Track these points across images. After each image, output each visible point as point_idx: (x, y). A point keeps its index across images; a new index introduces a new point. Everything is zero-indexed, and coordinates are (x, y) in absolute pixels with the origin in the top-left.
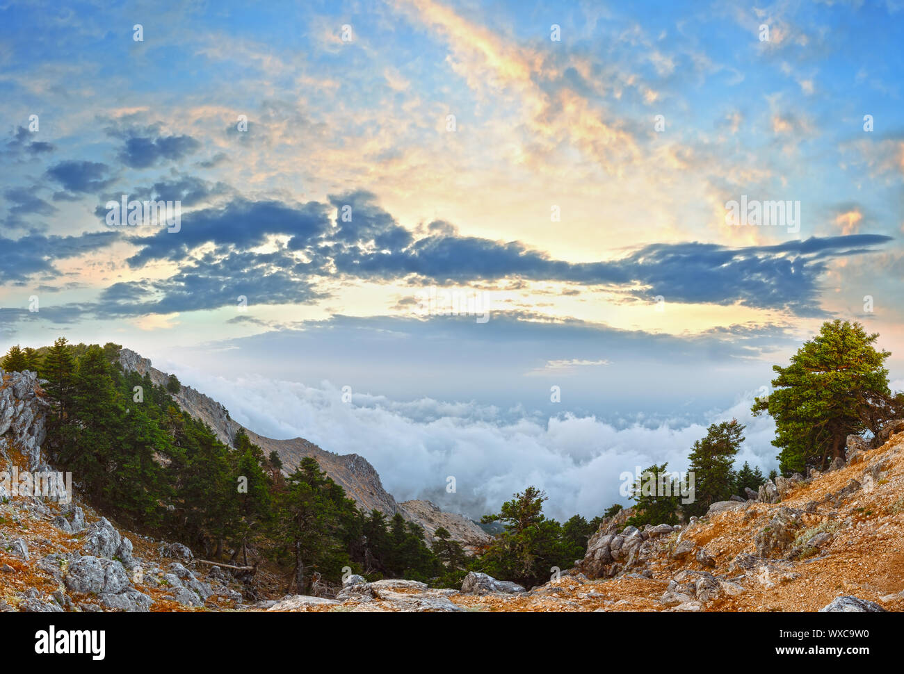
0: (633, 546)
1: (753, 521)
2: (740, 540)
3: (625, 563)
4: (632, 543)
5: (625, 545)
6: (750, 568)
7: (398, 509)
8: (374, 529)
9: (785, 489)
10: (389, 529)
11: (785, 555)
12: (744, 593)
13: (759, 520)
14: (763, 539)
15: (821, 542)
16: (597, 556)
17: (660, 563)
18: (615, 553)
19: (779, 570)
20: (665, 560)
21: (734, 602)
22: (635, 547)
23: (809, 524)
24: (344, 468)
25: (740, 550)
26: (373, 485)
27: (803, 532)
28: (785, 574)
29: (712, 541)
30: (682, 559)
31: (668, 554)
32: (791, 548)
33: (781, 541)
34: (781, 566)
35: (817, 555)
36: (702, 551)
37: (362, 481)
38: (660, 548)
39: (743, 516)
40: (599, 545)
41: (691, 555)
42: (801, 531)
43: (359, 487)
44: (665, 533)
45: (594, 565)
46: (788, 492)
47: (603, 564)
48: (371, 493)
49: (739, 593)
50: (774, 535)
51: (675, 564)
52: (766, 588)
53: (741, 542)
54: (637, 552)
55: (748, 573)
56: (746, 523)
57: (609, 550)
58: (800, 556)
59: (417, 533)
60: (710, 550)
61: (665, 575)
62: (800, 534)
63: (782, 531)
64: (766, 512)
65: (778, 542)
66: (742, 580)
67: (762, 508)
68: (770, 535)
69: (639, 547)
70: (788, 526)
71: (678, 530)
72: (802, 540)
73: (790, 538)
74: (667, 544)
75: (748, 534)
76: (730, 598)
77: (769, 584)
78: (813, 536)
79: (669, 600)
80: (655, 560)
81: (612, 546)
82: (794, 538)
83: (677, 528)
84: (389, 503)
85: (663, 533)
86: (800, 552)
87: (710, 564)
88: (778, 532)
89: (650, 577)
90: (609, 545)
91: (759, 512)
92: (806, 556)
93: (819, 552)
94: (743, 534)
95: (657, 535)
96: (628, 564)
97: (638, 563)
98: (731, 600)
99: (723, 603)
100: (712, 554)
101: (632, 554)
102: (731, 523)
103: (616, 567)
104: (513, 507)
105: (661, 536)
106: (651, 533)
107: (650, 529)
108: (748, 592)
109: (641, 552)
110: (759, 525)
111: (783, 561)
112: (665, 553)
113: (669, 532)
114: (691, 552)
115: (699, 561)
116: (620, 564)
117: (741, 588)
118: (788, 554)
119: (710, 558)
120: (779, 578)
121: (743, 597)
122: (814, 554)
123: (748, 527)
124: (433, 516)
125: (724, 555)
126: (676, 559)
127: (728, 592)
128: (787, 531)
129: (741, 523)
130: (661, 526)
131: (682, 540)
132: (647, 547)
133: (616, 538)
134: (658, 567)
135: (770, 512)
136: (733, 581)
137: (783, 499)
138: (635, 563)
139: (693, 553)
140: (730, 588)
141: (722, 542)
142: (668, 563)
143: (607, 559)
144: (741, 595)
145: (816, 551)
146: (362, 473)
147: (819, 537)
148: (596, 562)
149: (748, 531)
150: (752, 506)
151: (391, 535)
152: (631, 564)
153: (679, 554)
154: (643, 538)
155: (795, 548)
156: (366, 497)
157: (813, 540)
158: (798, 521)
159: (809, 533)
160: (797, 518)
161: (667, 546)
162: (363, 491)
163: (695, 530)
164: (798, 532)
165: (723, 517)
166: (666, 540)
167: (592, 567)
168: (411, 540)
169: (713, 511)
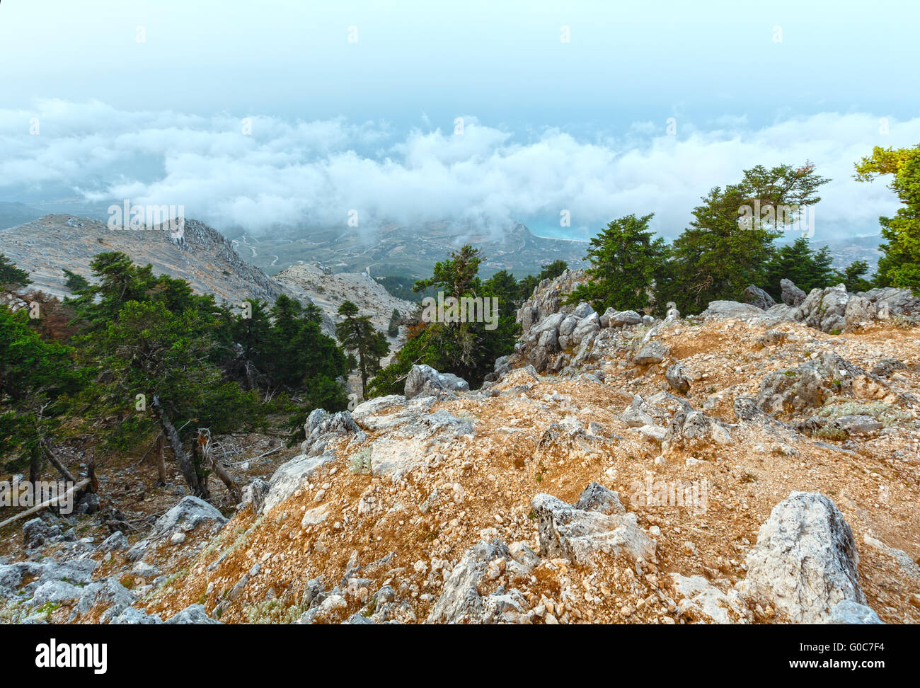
0: (587, 333)
1: (772, 348)
2: (738, 369)
3: (574, 355)
4: (586, 329)
5: (577, 330)
6: (747, 419)
7: (273, 286)
8: (253, 329)
9: (861, 317)
10: (272, 320)
11: (795, 419)
12: (729, 445)
13: (784, 350)
14: (776, 383)
15: (857, 429)
16: (542, 341)
17: (617, 364)
18: (563, 339)
19: (778, 435)
20: (623, 362)
21: (716, 449)
22: (590, 336)
23: (859, 394)
24: (164, 245)
25: (732, 382)
26: (226, 260)
27: (842, 402)
28: (782, 444)
29: (696, 356)
30: (645, 364)
31: (628, 354)
32: (810, 414)
33: (801, 397)
34: (784, 433)
35: (840, 443)
36: (678, 367)
37: (204, 258)
38: (620, 343)
39: (760, 335)
40: (546, 326)
41: (660, 367)
42: (840, 398)
43: (201, 268)
44: (631, 323)
45: (537, 353)
46: (862, 324)
47: (548, 353)
48: (225, 273)
49: (725, 442)
50: (796, 385)
51: (635, 370)
52: (754, 450)
53: (738, 373)
54: (591, 344)
55: (742, 424)
56: (761, 345)
57: (557, 334)
58: (815, 432)
59: (311, 316)
60: (688, 368)
61: (619, 382)
62: (835, 401)
63: (811, 386)
64: (803, 342)
65: (797, 397)
66: (734, 429)
67: (800, 333)
68: (790, 383)
69: (594, 336)
70: (825, 384)
71: (648, 324)
72: (832, 411)
73: (817, 399)
74: (630, 339)
75: (754, 364)
76: (714, 443)
77: (760, 447)
78: (852, 414)
79: (633, 418)
80: (611, 358)
81: (561, 330)
82: (823, 402)
83: (648, 320)
84: (257, 280)
85: (628, 324)
86: (819, 427)
87: (682, 388)
88: (805, 385)
89: (602, 380)
90: (557, 327)
91: (791, 338)
92: (824, 437)
93: (844, 440)
94: (747, 361)
95: (620, 325)
96: (578, 357)
97: (590, 359)
98: (714, 446)
99: (705, 446)
100: (690, 375)
101: (584, 345)
102: (735, 339)
103: (562, 359)
104: (447, 268)
105: (624, 327)
106: (613, 320)
107: (612, 315)
108: (734, 444)
109: (597, 344)
110: (781, 358)
111: (789, 428)
112: (625, 351)
113: (636, 323)
114: (660, 362)
115: (668, 379)
116: (567, 356)
117: (729, 438)
118: (799, 420)
119: (686, 381)
120: (774, 445)
121: (727, 448)
122: (836, 439)
123: (760, 354)
124: (323, 282)
125: (705, 382)
126: (637, 363)
127: (715, 436)
128: (819, 388)
129: (751, 344)
130: (628, 314)
131: (650, 340)
132: (605, 338)
133: (567, 320)
134: (613, 370)
135: (809, 345)
136: (723, 426)
137: (847, 332)
138: (587, 357)
139: (663, 365)
140: (719, 433)
141: (710, 363)
142: (627, 367)
143: (553, 346)
144: (726, 445)
145: (842, 436)
146: (201, 246)
147: (859, 421)
148: (541, 348)
149: (756, 359)
150: (783, 325)
151: (278, 330)
152: (582, 358)
153: (643, 358)
154: (601, 325)
155: (816, 418)
156: (217, 282)
157: (849, 420)
158: (845, 383)
159: (849, 407)
160: (846, 377)
161: (630, 343)
162: (210, 273)
163: (671, 329)
164: (834, 397)
165: (726, 327)
166: (630, 334)
167: (535, 356)
168: (306, 330)
169: (714, 313)
